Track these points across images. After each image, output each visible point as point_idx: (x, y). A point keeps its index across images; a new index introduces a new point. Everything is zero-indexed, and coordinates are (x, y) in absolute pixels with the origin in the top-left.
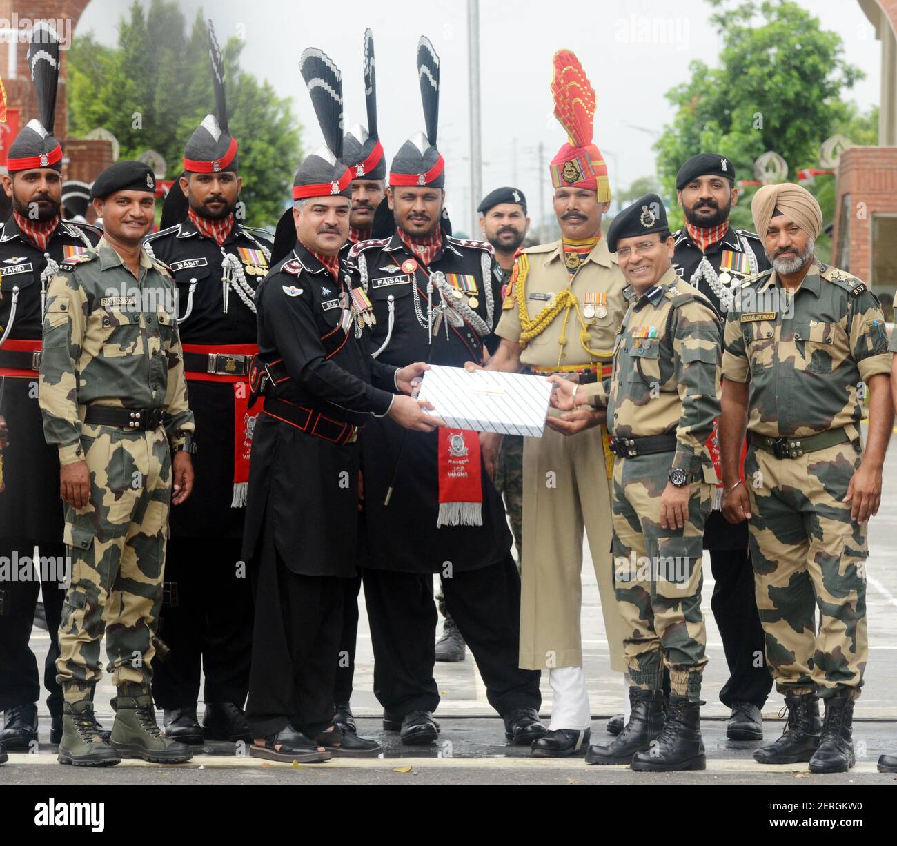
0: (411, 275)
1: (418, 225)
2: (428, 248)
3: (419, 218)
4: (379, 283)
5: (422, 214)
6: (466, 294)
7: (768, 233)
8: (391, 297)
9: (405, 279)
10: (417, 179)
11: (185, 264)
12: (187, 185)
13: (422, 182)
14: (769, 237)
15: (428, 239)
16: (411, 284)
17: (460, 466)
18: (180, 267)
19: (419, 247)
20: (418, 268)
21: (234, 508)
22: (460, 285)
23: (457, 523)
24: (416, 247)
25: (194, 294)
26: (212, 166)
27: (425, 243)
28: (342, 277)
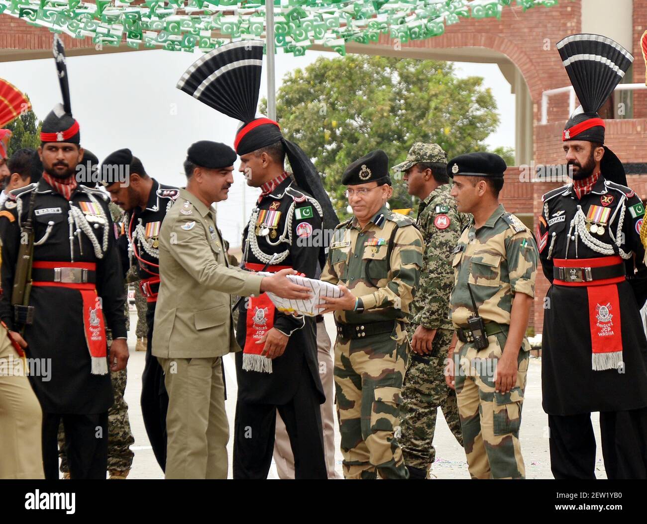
12: (42, 152)
18: (41, 212)
26: (56, 137)
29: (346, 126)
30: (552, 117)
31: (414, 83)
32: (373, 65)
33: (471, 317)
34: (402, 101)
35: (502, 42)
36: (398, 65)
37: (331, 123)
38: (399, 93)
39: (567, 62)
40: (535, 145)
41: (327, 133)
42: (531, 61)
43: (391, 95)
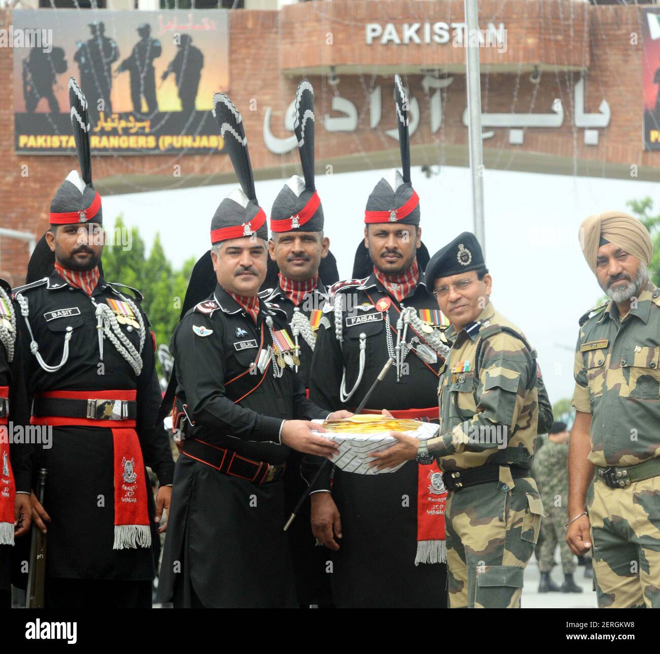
0: (384, 313)
1: (391, 262)
2: (402, 286)
3: (391, 255)
4: (353, 321)
5: (394, 251)
6: (438, 328)
7: (598, 264)
8: (363, 335)
9: (378, 316)
10: (388, 215)
11: (59, 313)
12: (53, 239)
13: (393, 219)
14: (599, 268)
15: (402, 276)
16: (384, 321)
17: (439, 503)
18: (54, 316)
19: (392, 284)
20: (391, 305)
21: (116, 550)
22: (433, 319)
23: (435, 561)
24: (389, 285)
25: (70, 342)
26: (78, 217)
27: (399, 281)
28: (262, 318)
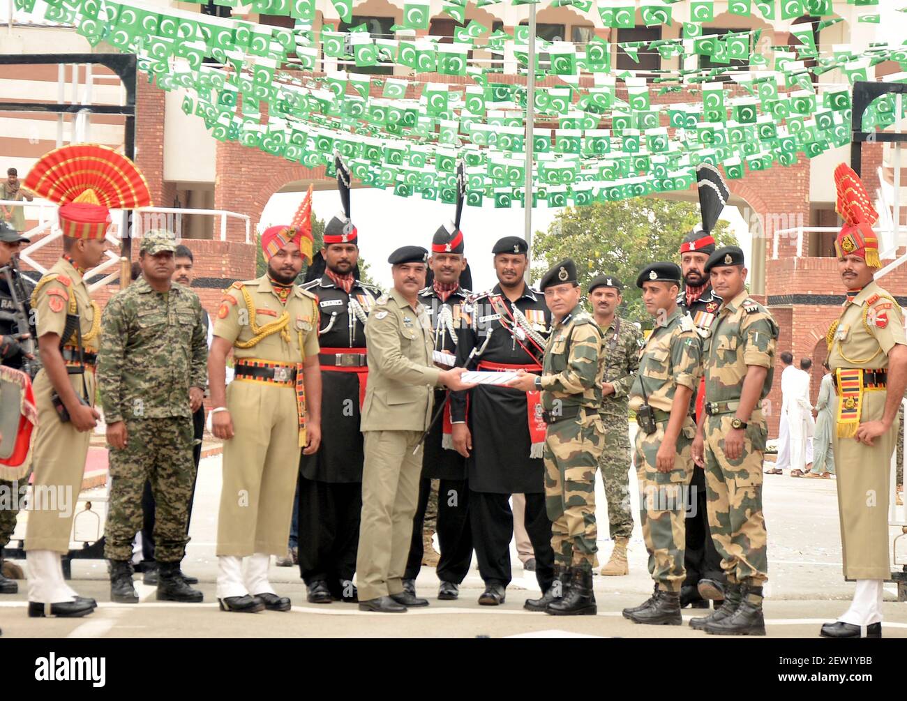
18: (326, 305)
29: (608, 256)
30: (782, 253)
31: (668, 222)
32: (632, 205)
33: (642, 405)
34: (657, 238)
35: (741, 188)
36: (654, 206)
37: (594, 254)
38: (654, 231)
39: (701, 184)
40: (767, 277)
41: (591, 262)
42: (765, 204)
43: (649, 232)
